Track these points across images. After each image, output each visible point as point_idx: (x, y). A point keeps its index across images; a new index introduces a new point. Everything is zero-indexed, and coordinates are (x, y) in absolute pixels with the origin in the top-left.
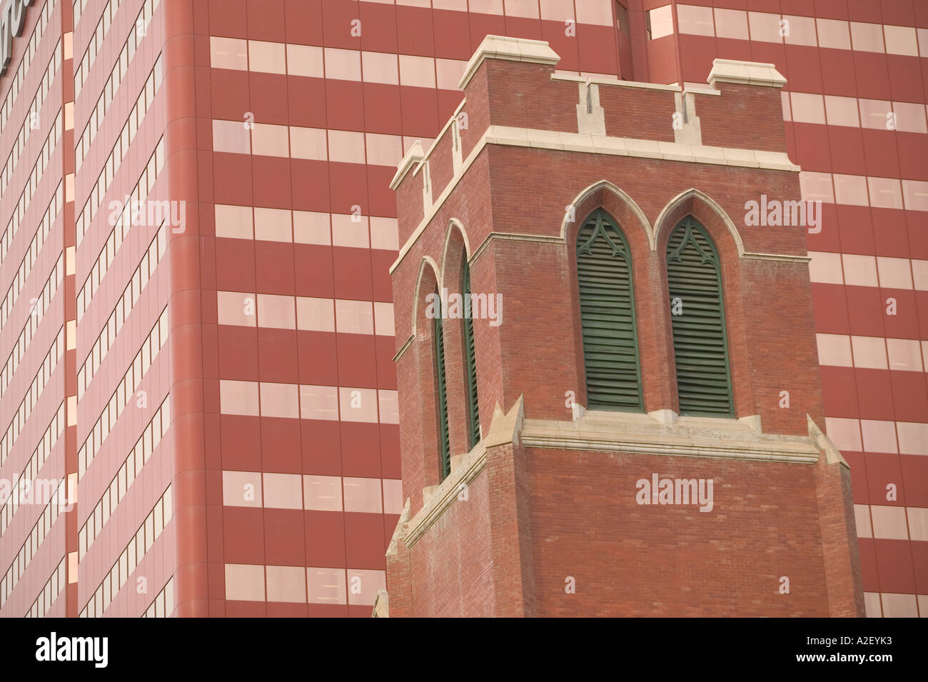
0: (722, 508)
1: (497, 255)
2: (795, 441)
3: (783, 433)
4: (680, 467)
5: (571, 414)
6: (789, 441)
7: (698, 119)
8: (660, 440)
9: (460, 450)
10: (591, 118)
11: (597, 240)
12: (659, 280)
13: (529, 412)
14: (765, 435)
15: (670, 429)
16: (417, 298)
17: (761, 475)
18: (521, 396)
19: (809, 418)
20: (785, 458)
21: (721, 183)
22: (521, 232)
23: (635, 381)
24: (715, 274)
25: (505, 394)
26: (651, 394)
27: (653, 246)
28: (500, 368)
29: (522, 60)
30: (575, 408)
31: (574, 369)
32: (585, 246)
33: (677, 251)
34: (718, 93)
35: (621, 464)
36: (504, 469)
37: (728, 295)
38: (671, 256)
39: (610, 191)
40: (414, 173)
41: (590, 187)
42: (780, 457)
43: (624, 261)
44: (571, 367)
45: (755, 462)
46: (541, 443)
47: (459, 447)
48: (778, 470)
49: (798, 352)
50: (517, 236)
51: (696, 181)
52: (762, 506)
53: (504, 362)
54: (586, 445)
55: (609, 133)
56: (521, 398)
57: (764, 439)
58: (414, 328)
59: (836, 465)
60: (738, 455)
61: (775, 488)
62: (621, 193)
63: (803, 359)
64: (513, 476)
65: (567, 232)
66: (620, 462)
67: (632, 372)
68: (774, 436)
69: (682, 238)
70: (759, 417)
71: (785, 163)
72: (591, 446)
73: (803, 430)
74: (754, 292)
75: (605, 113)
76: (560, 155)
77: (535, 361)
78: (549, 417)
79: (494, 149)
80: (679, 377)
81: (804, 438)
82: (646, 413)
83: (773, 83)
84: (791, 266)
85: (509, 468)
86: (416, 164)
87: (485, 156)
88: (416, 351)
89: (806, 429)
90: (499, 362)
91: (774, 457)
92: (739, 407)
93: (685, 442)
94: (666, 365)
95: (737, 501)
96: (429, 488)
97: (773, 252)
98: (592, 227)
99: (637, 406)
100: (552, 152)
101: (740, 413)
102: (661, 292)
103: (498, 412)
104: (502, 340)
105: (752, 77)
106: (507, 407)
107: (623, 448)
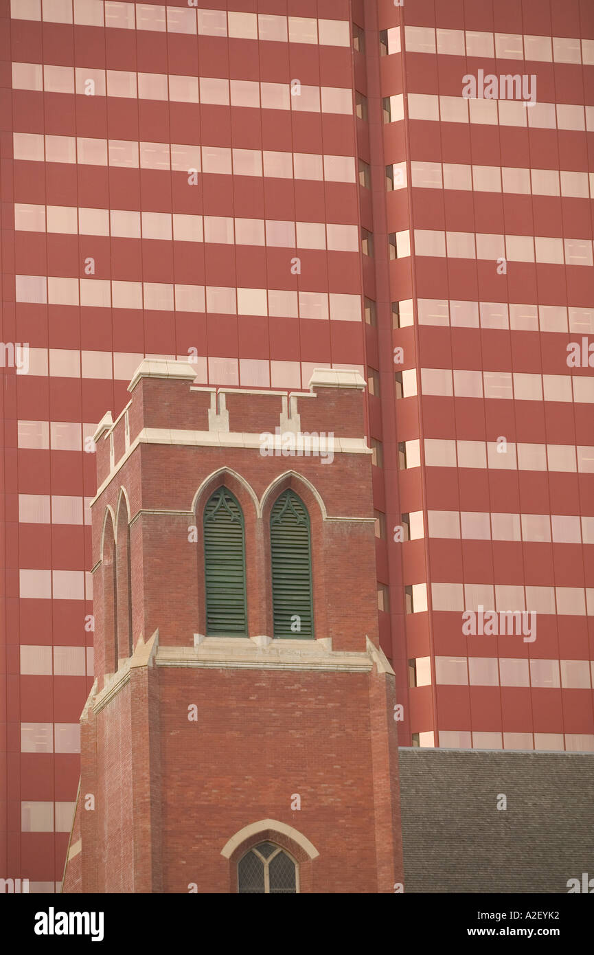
0: (299, 706)
1: (144, 526)
2: (355, 656)
3: (348, 651)
4: (270, 678)
5: (193, 642)
6: (351, 656)
7: (298, 416)
8: (256, 659)
9: (124, 655)
10: (218, 418)
11: (220, 510)
12: (263, 540)
13: (162, 641)
14: (334, 653)
15: (264, 650)
16: (103, 533)
17: (329, 682)
18: (157, 630)
19: (367, 639)
20: (347, 669)
21: (313, 465)
22: (161, 508)
23: (243, 614)
24: (306, 532)
25: (145, 629)
26: (253, 624)
27: (259, 514)
28: (143, 609)
29: (169, 377)
30: (197, 637)
31: (196, 608)
32: (210, 514)
33: (279, 515)
34: (315, 395)
35: (227, 677)
36: (141, 684)
37: (314, 548)
38: (274, 519)
39: (229, 474)
40: (106, 437)
41: (215, 473)
42: (344, 669)
43: (239, 524)
44: (194, 606)
45: (326, 672)
46: (169, 664)
47: (124, 652)
48: (342, 678)
49: (362, 590)
50: (159, 511)
51: (294, 464)
52: (329, 704)
53: (145, 605)
54: (203, 664)
55: (231, 430)
56: (157, 631)
57: (333, 655)
58: (102, 555)
59: (383, 674)
60: (313, 668)
61: (339, 691)
62: (237, 476)
63: (366, 594)
64: (147, 690)
65: (197, 507)
66: (227, 675)
67: (241, 607)
68: (341, 653)
69: (283, 505)
70: (330, 639)
71: (362, 448)
72: (206, 665)
73: (362, 648)
74: (333, 546)
75: (229, 414)
76: (194, 449)
77: (168, 603)
78: (177, 645)
79: (145, 447)
80: (275, 609)
81: (363, 654)
82: (249, 638)
83: (356, 386)
84: (361, 525)
85: (144, 685)
86: (107, 430)
87: (139, 451)
88: (103, 571)
89: (365, 646)
90: (142, 604)
91: (339, 669)
92: (318, 631)
93: (274, 659)
94: (264, 602)
95: (310, 701)
96: (108, 675)
97: (348, 516)
98: (218, 499)
99: (243, 632)
100: (188, 447)
101: (318, 635)
102: (263, 549)
103: (141, 641)
104: (145, 589)
105: (341, 382)
106: (146, 638)
107: (229, 665)
